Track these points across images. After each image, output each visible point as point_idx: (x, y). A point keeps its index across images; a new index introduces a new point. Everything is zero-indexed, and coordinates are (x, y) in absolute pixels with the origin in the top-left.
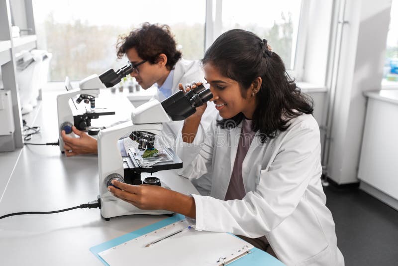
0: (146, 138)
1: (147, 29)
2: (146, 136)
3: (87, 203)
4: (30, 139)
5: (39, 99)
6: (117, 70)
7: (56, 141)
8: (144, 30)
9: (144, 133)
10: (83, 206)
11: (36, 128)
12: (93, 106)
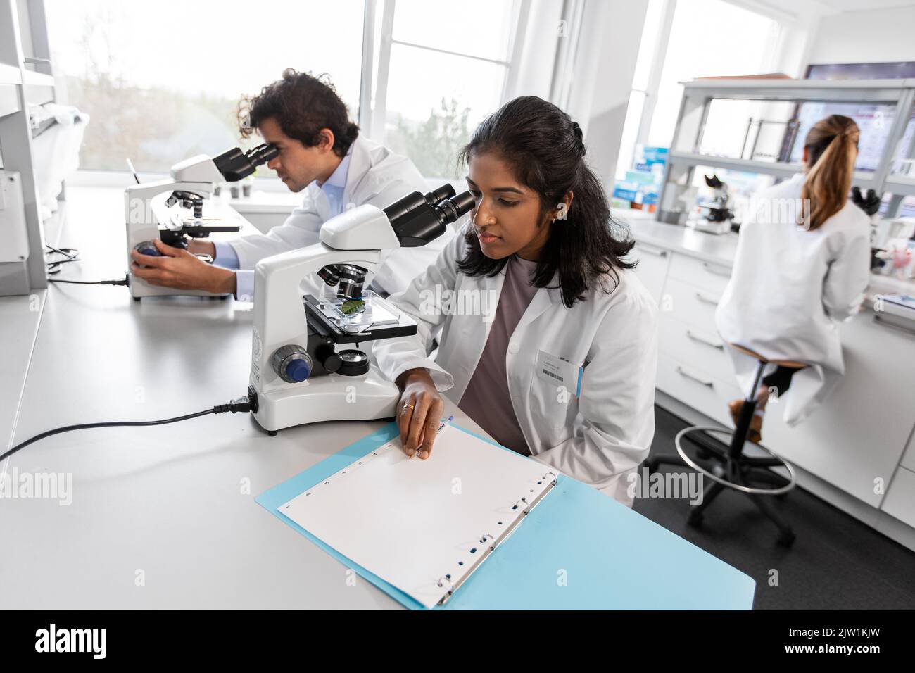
0: (352, 277)
1: (295, 82)
2: (352, 273)
3: (228, 403)
4: (58, 272)
5: (61, 198)
6: (247, 151)
7: (123, 278)
8: (289, 83)
9: (350, 268)
10: (219, 410)
11: (67, 250)
12: (198, 214)
